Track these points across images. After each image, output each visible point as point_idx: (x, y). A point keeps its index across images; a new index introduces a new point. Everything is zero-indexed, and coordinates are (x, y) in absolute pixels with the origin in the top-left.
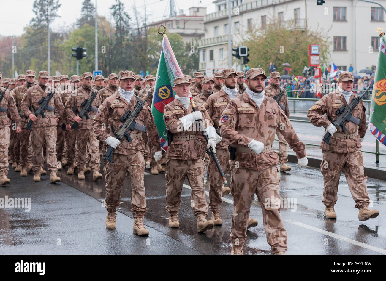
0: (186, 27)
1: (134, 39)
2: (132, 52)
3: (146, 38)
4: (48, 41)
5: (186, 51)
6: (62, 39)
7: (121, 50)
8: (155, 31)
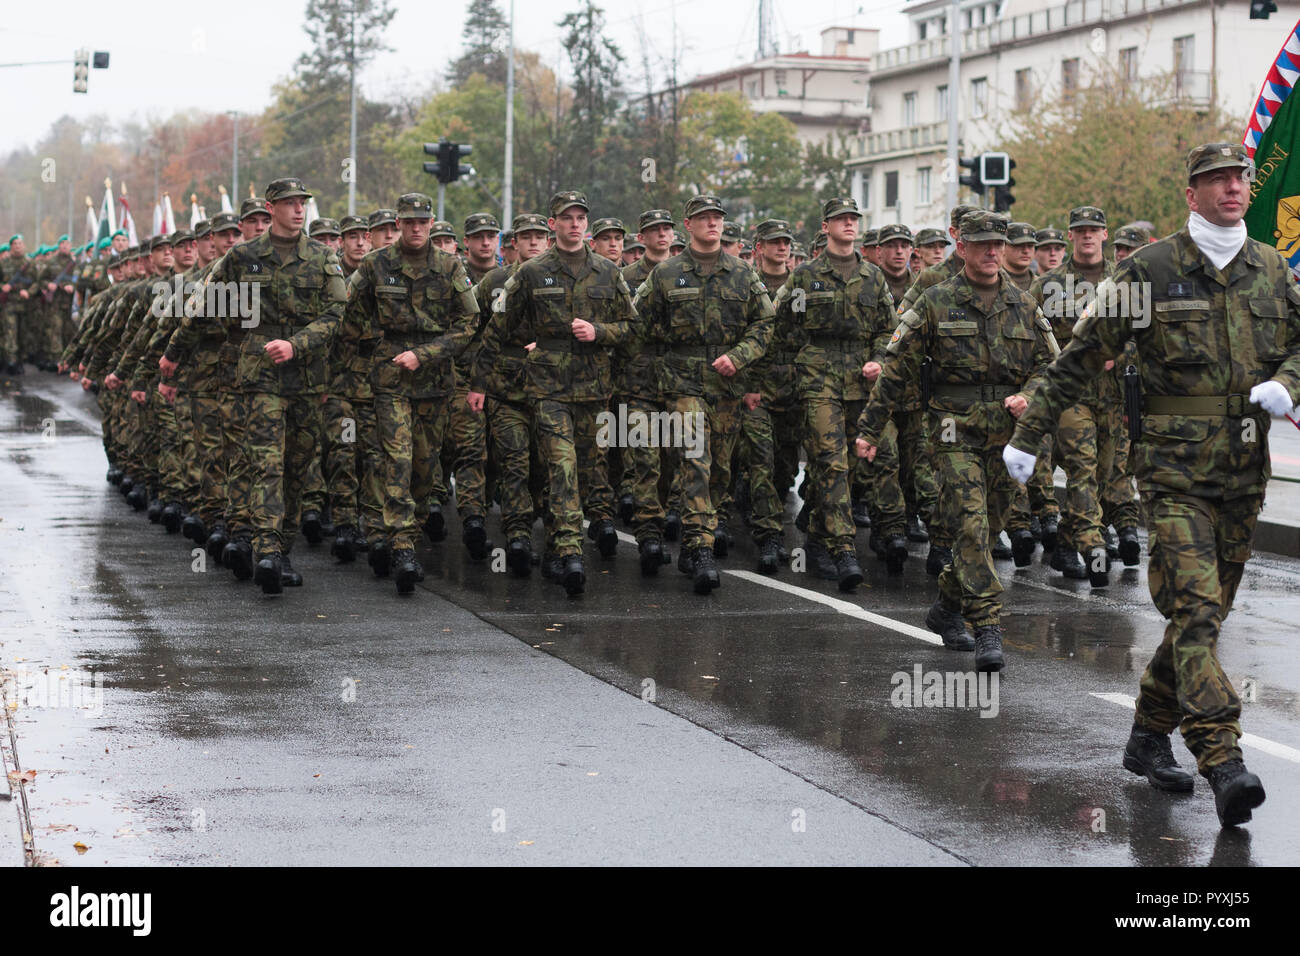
0: (808, 95)
1: (636, 128)
2: (626, 173)
3: (675, 127)
4: (350, 131)
5: (808, 173)
6: (397, 122)
7: (589, 164)
8: (704, 105)
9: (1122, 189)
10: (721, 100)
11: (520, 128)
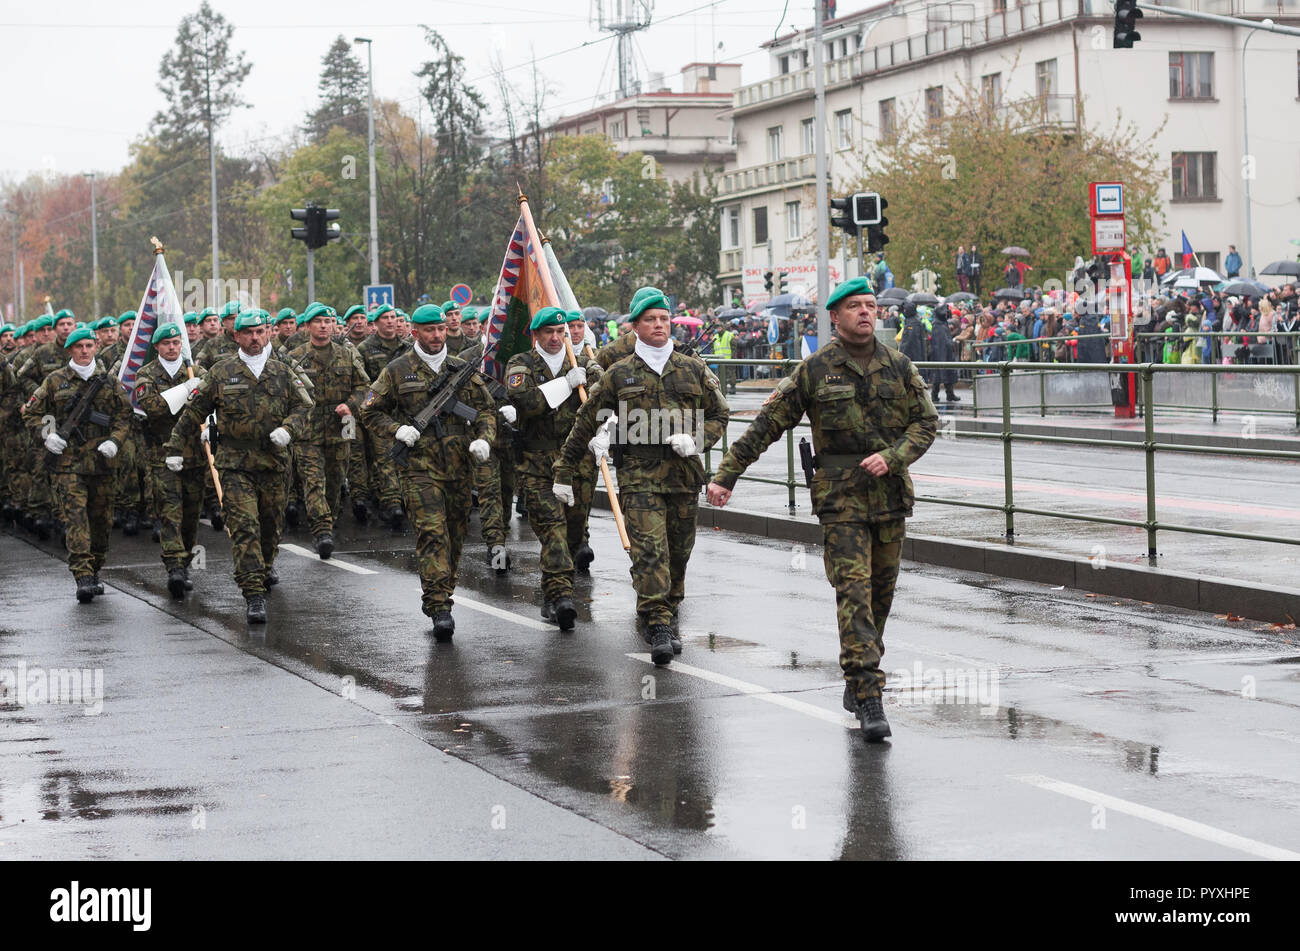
0: (672, 133)
1: (500, 175)
2: (492, 221)
3: (540, 172)
4: (210, 189)
5: (675, 212)
6: (257, 179)
7: (455, 214)
8: (568, 149)
9: (994, 217)
10: (585, 143)
11: (383, 181)
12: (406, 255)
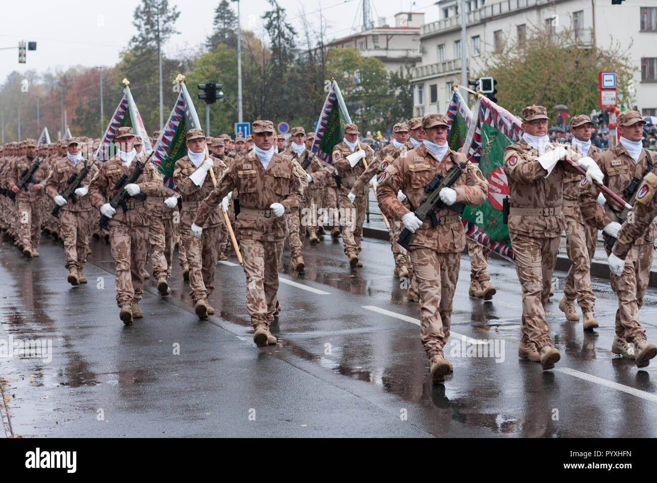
0: (390, 47)
1: (303, 68)
2: (299, 91)
3: (323, 67)
5: (391, 87)
6: (182, 70)
7: (281, 87)
8: (337, 55)
9: (550, 90)
10: (346, 52)
11: (245, 71)
12: (256, 107)
